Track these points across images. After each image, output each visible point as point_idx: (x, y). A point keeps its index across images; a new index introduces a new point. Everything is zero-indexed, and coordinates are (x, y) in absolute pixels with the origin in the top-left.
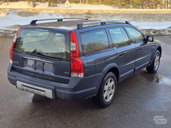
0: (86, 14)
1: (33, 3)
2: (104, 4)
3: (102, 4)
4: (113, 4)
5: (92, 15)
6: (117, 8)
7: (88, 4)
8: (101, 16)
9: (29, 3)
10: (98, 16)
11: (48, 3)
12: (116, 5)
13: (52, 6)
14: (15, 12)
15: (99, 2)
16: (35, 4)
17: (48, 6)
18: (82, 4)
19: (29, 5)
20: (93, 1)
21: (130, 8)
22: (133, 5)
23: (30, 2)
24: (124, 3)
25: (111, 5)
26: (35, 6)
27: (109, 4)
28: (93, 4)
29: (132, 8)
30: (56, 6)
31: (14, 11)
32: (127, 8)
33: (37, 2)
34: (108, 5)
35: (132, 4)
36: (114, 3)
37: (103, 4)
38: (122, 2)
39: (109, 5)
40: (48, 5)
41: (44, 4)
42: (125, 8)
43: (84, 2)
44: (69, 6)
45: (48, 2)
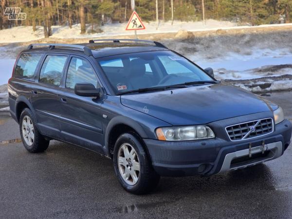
0: (182, 43)
1: (45, 29)
2: (215, 18)
3: (209, 18)
4: (235, 15)
5: (197, 43)
6: (247, 25)
7: (175, 22)
8: (221, 46)
9: (35, 30)
10: (213, 44)
11: (79, 25)
12: (244, 18)
13: (89, 32)
14: (8, 51)
15: (202, 13)
16: (50, 30)
17: (81, 33)
18: (162, 21)
19: (36, 32)
20: (186, 13)
21: (280, 22)
22: (287, 13)
23: (37, 27)
24: (264, 12)
25: (231, 20)
26: (49, 34)
27: (227, 16)
28: (187, 20)
29: (285, 23)
30: (101, 31)
31: (6, 50)
32: (272, 23)
33: (52, 25)
34: (224, 20)
35: (284, 13)
36: (238, 13)
37: (212, 18)
38: (259, 10)
39: (225, 18)
40: (80, 31)
41: (71, 28)
42: (267, 23)
43: (165, 17)
44: (140, 26)
45: (80, 23)
